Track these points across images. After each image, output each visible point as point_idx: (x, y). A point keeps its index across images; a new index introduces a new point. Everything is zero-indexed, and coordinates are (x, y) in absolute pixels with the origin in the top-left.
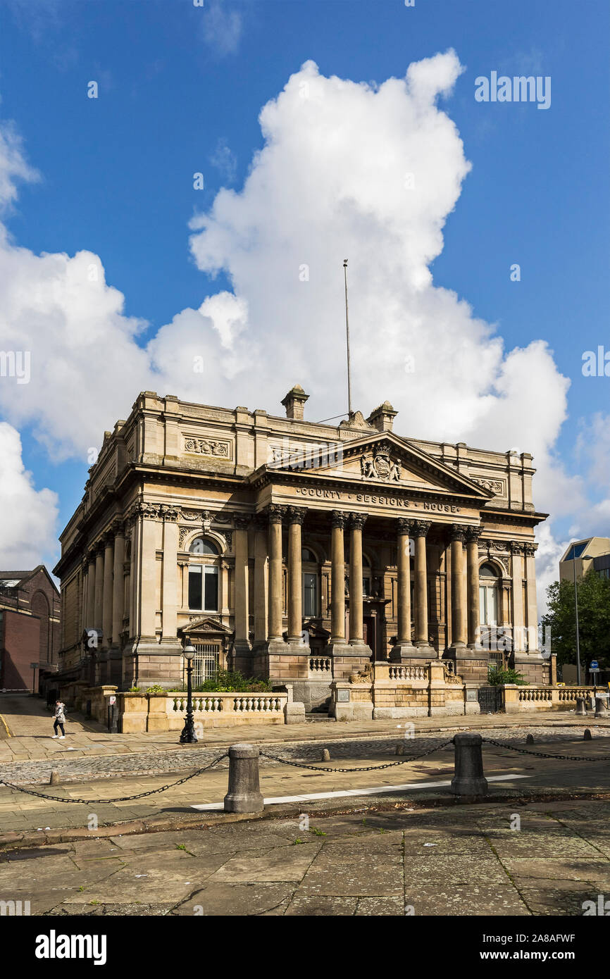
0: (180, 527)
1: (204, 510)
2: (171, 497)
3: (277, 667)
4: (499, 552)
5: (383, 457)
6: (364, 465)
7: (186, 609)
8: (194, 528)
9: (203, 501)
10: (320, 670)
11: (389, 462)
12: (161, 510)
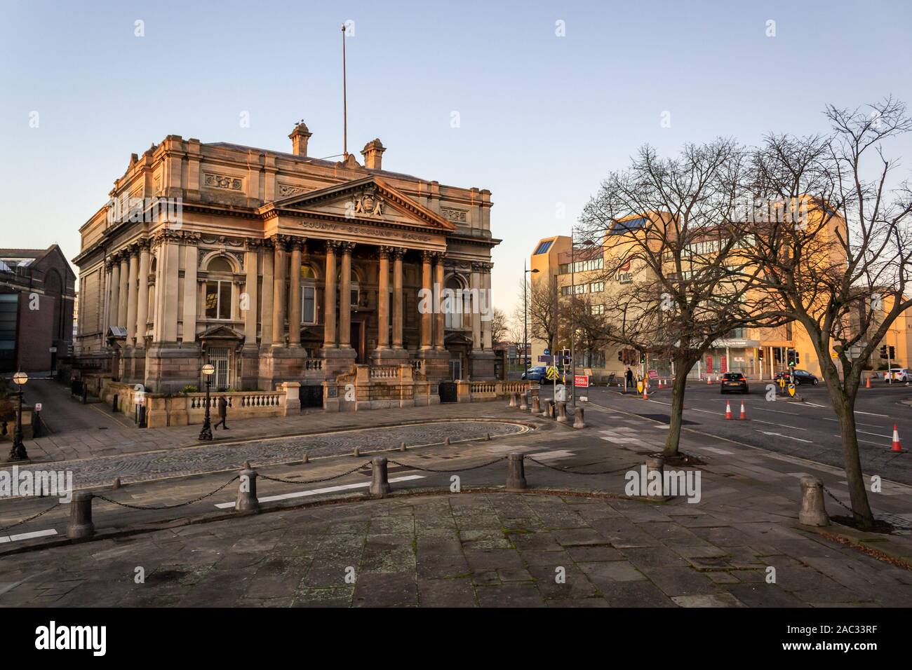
0: (200, 249)
1: (220, 236)
2: (192, 225)
3: (279, 367)
4: (463, 270)
5: (370, 196)
6: (355, 202)
7: (204, 318)
8: (212, 251)
9: (220, 228)
10: (314, 370)
11: (374, 200)
12: (183, 236)
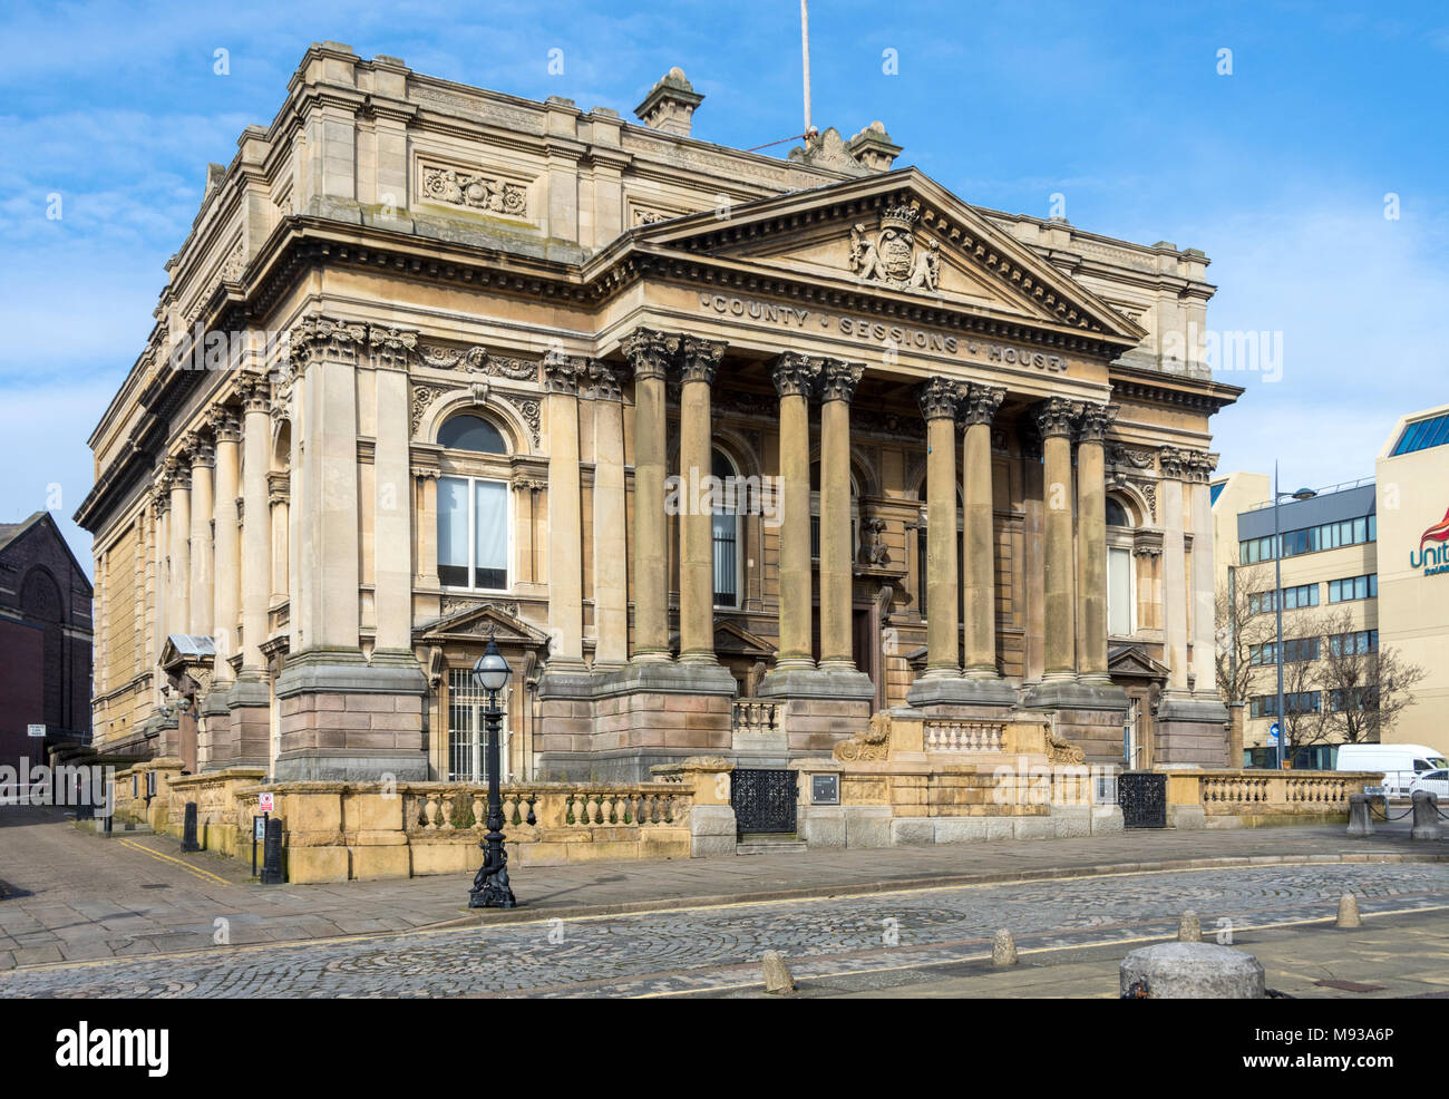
0: (412, 383)
1: (474, 344)
2: (392, 308)
4: (1136, 472)
5: (899, 232)
6: (857, 250)
7: (432, 587)
8: (448, 388)
9: (471, 321)
10: (758, 732)
11: (911, 245)
12: (367, 340)
